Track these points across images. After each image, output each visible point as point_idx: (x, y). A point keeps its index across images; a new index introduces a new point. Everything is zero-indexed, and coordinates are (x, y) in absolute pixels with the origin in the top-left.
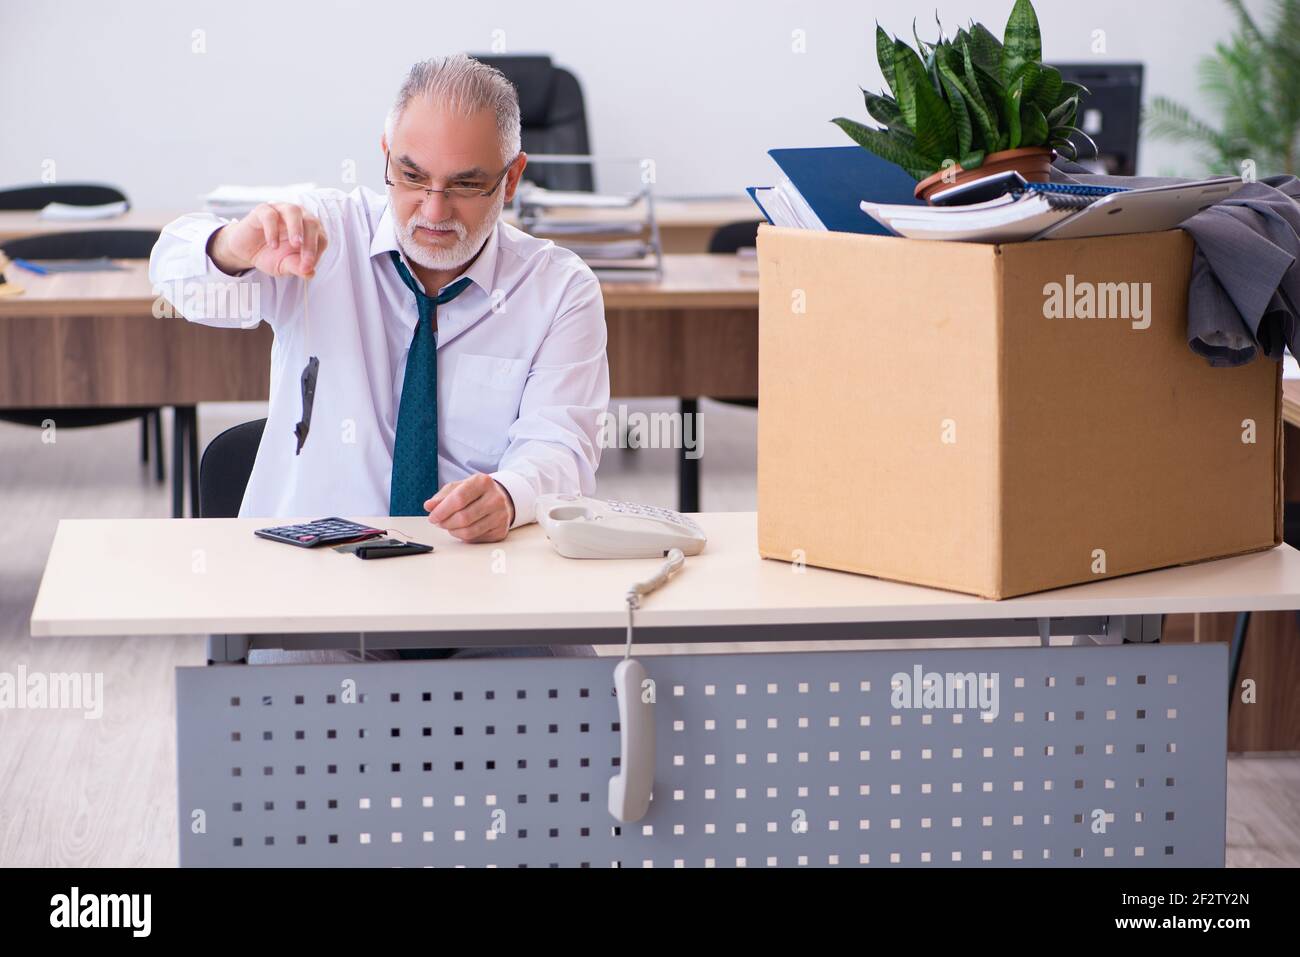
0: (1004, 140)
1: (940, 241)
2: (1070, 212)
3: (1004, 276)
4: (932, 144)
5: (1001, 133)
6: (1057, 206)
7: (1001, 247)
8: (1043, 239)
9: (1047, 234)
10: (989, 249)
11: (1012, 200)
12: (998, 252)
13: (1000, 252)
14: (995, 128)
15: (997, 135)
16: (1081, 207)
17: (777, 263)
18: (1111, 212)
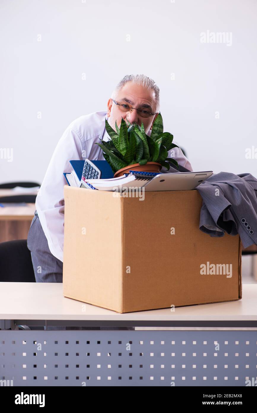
0: (151, 159)
4: (129, 156)
5: (150, 156)
14: (149, 154)
15: (149, 157)
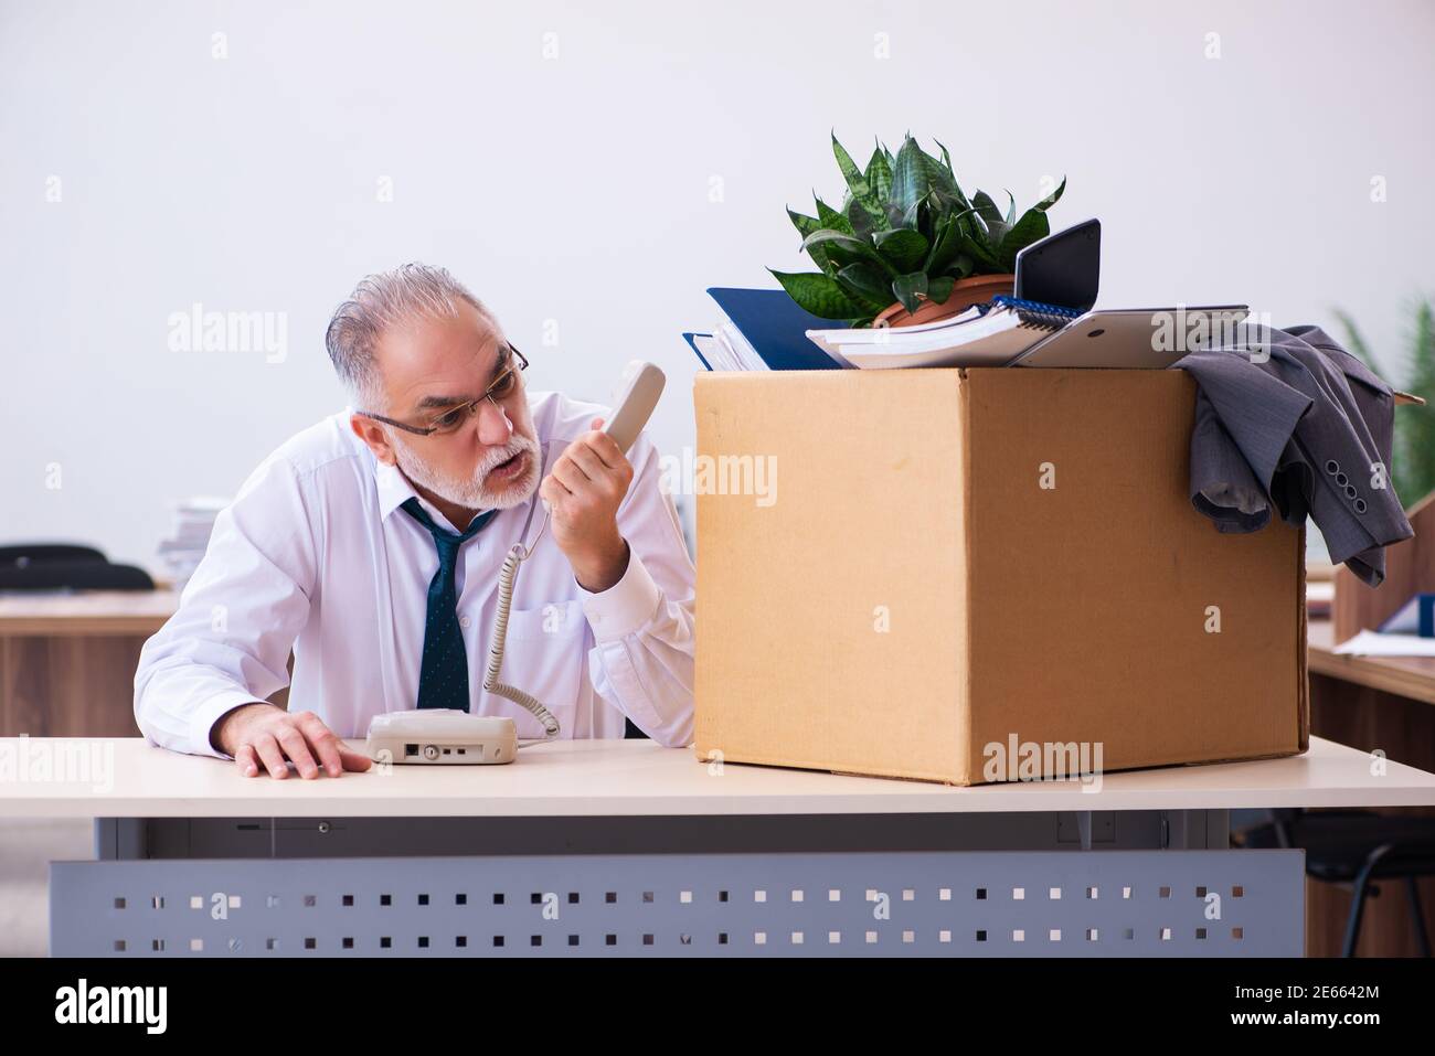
1: (898, 368)
2: (1045, 332)
3: (971, 404)
6: (1028, 322)
7: (967, 370)
8: (1017, 366)
9: (1020, 361)
10: (954, 373)
11: (978, 314)
12: (963, 376)
13: (965, 377)
16: (1057, 327)
17: (716, 413)
18: (1091, 335)
